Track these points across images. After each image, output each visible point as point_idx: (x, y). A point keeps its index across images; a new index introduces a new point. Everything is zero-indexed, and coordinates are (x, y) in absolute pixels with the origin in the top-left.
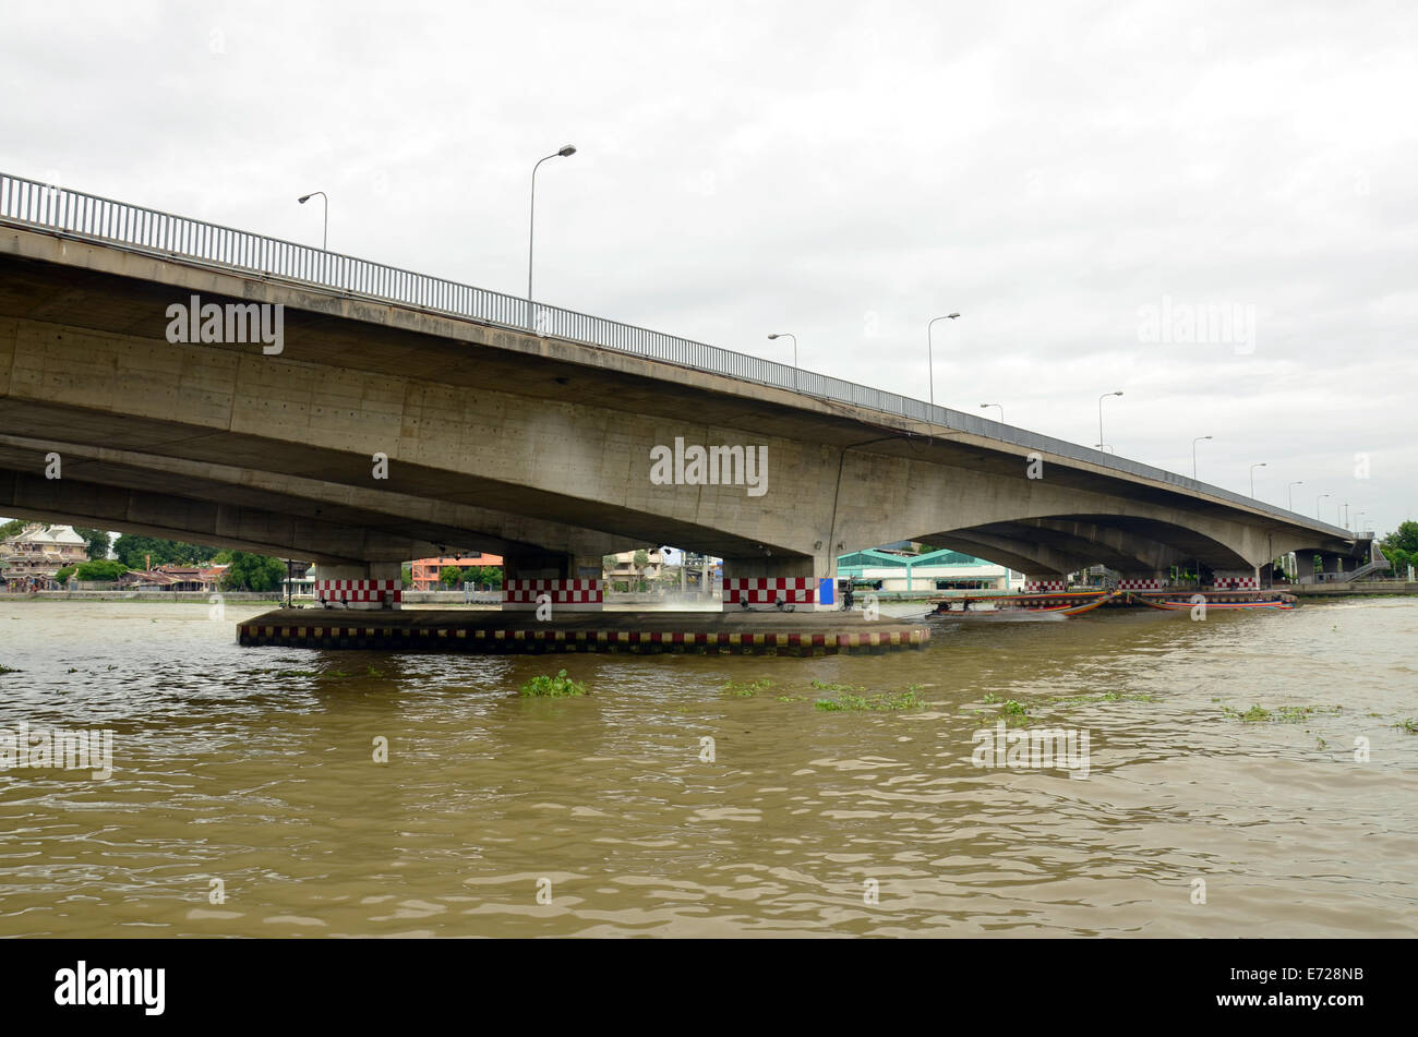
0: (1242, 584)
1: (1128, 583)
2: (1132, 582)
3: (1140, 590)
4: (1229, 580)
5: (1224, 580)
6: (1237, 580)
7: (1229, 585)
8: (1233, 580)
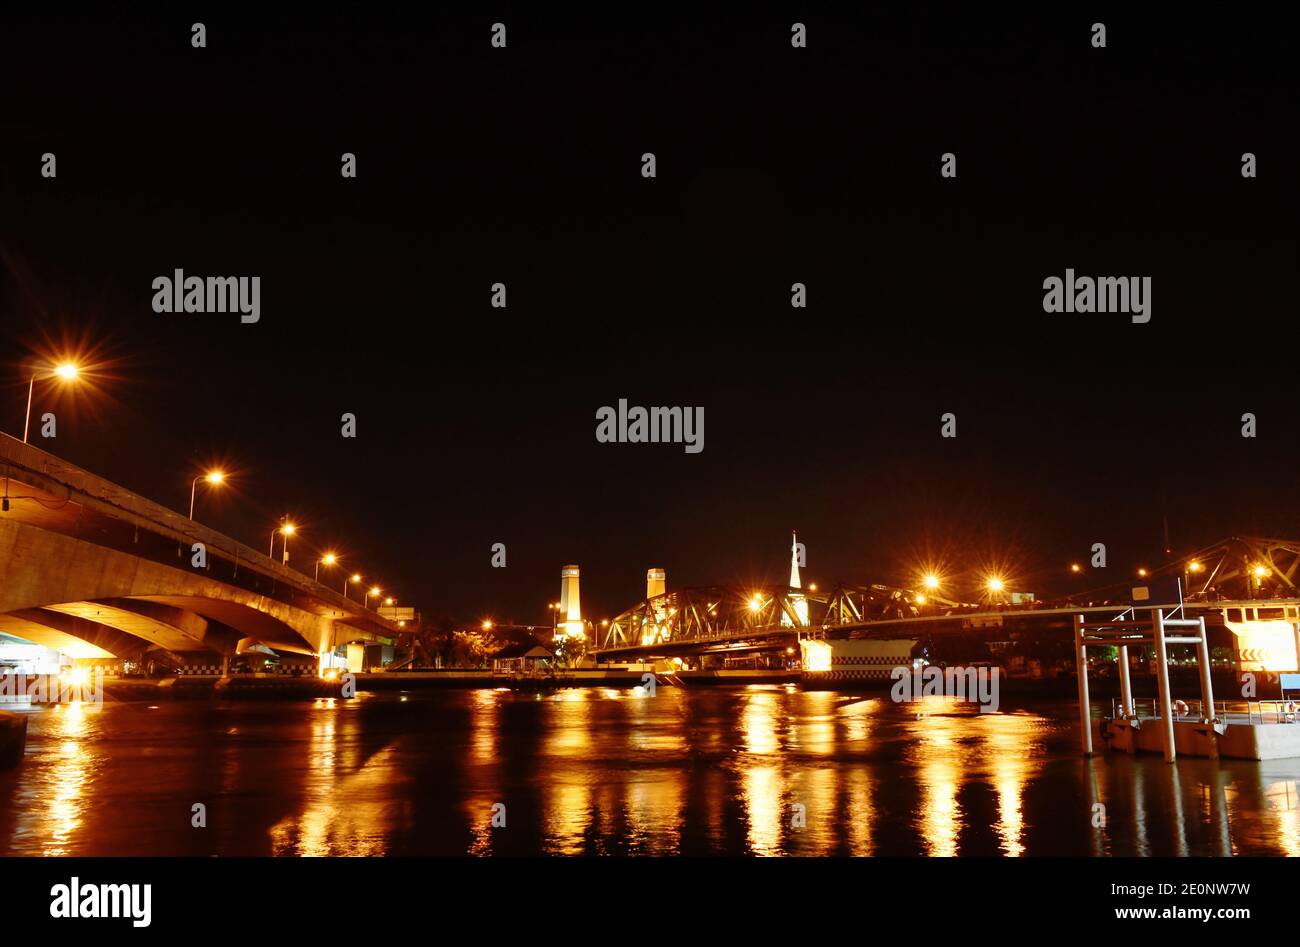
0: (306, 671)
1: (191, 668)
2: (195, 668)
3: (203, 676)
4: (293, 668)
5: (289, 668)
6: (301, 668)
7: (293, 672)
8: (297, 667)
